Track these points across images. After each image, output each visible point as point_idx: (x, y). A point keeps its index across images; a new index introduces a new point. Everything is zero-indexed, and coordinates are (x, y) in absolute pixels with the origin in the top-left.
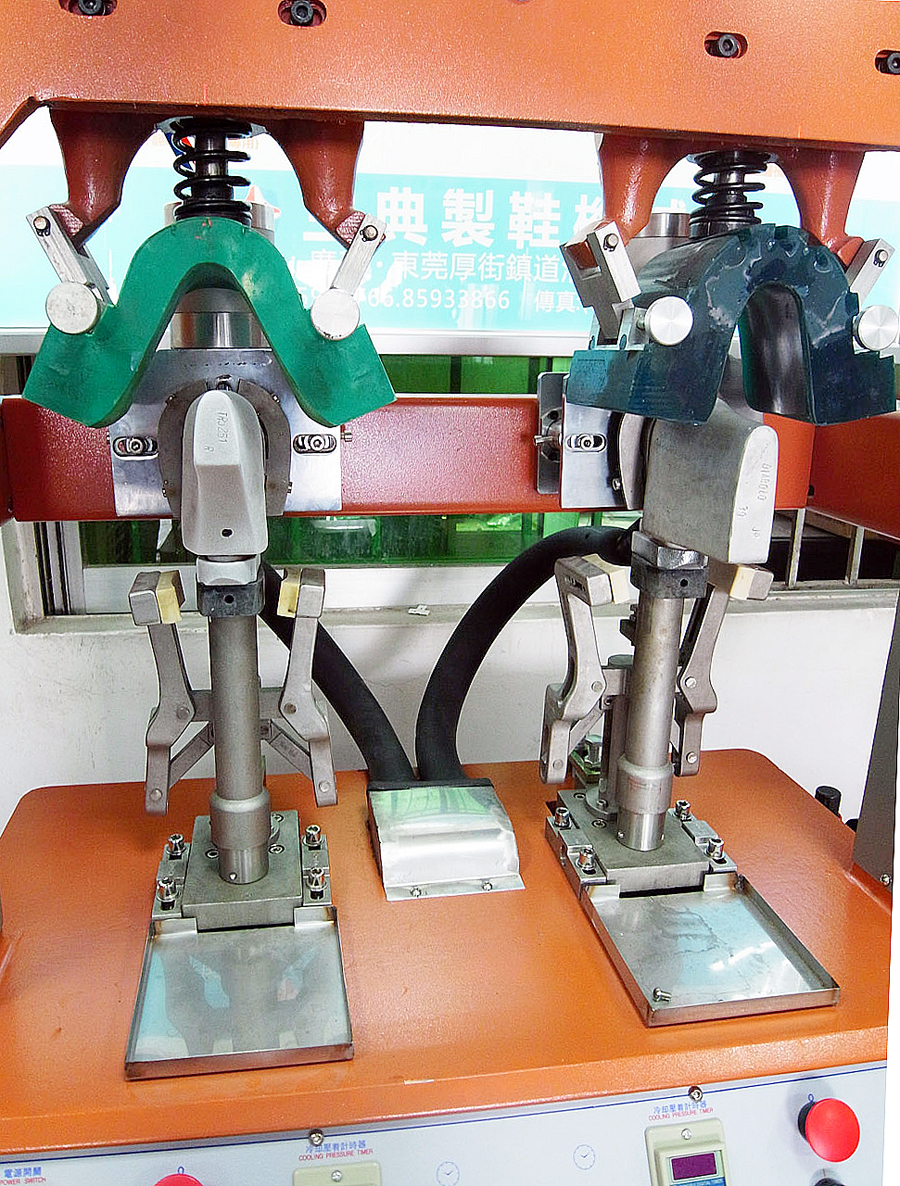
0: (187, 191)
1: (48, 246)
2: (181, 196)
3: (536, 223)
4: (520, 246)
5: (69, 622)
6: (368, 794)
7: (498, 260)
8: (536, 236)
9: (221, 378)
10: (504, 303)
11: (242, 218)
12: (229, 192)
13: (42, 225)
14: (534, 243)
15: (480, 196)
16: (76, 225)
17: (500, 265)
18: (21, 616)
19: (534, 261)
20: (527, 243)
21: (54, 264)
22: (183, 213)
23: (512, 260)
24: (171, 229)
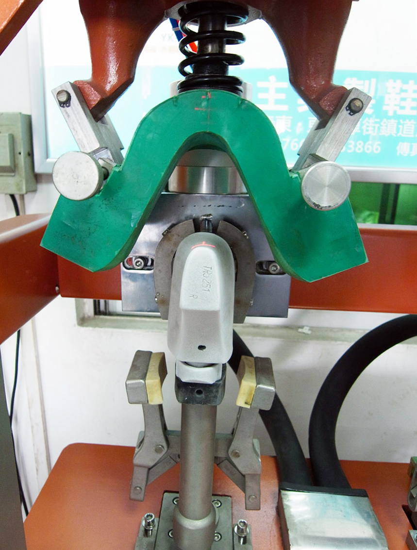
0: (189, 69)
1: (68, 116)
2: (183, 73)
3: (403, 99)
4: (391, 114)
5: (107, 320)
6: (280, 492)
7: (376, 123)
8: (403, 108)
9: (204, 216)
10: (377, 149)
11: (236, 90)
12: (224, 70)
13: (64, 98)
14: (400, 112)
15: (367, 82)
16: (95, 98)
17: (377, 125)
18: (81, 316)
19: (399, 124)
20: (395, 112)
21: (73, 130)
22: (184, 87)
23: (385, 123)
24: (173, 101)
